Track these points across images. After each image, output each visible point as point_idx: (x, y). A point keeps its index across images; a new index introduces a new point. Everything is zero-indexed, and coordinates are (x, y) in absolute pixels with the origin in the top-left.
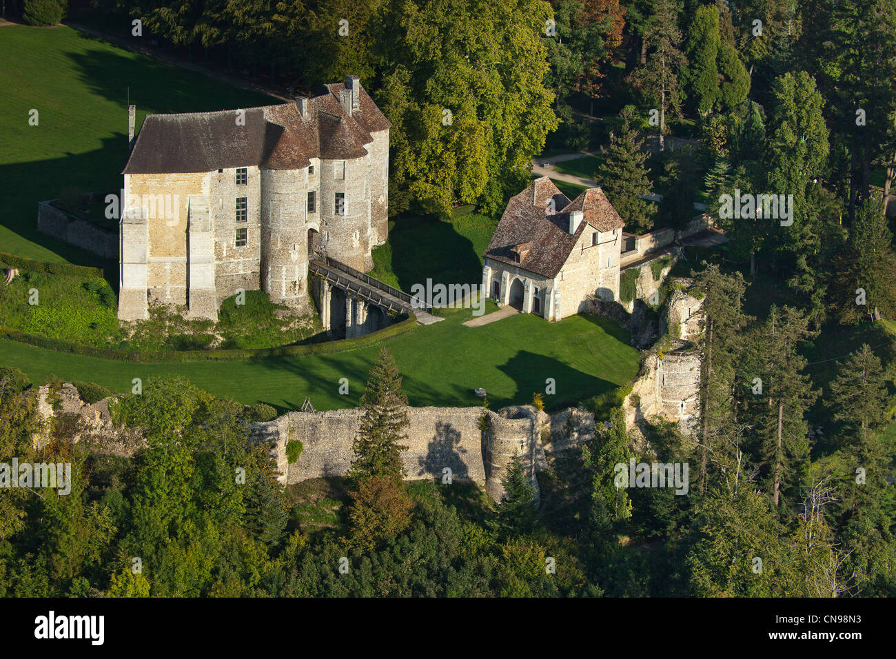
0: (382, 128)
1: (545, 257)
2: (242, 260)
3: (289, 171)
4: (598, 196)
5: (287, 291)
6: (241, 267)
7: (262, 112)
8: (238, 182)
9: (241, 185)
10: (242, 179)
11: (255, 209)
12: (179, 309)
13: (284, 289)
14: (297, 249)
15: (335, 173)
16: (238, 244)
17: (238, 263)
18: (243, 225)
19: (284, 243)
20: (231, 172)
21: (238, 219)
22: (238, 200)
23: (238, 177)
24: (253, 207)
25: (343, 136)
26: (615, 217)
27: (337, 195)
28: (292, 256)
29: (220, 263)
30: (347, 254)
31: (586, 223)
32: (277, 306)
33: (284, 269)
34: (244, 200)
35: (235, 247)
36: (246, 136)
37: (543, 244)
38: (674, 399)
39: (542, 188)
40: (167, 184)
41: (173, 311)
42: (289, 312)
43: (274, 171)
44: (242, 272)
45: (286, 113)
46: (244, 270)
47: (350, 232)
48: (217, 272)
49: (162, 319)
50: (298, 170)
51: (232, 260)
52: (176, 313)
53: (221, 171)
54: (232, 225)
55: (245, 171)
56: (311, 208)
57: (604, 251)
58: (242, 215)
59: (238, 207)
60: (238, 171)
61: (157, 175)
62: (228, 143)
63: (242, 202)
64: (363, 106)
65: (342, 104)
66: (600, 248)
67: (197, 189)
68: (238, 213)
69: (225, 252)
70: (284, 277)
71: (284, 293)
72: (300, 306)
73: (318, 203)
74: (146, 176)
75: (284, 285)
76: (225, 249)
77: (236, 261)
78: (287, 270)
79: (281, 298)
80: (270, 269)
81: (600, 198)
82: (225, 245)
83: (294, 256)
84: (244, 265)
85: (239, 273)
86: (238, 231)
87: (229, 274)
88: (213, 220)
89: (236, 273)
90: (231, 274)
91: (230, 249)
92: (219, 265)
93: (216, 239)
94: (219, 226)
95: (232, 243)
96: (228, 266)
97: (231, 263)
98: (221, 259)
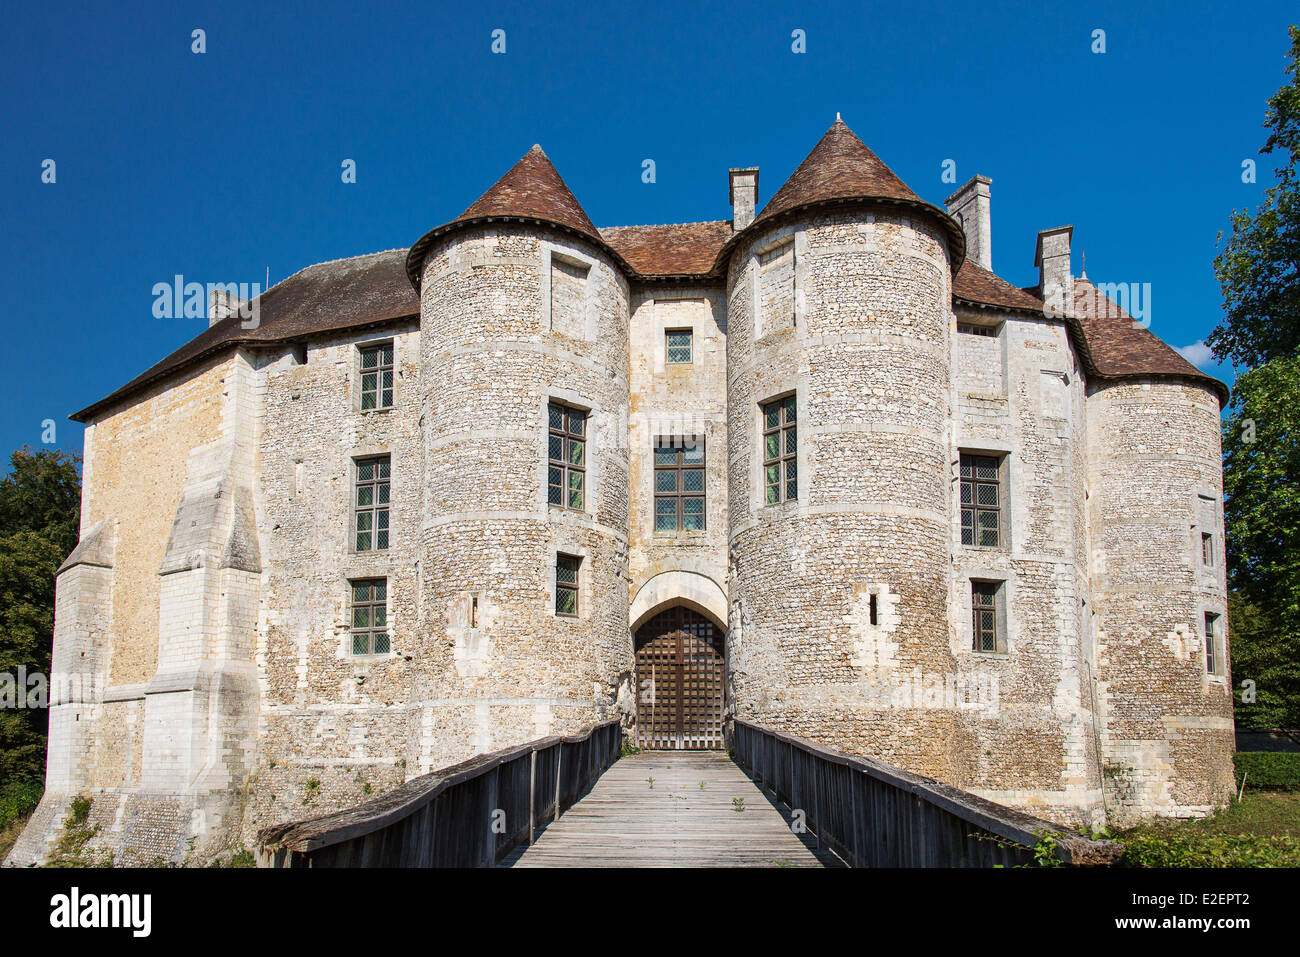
2: (366, 705)
6: (358, 736)
8: (367, 402)
9: (375, 410)
10: (381, 389)
14: (485, 622)
17: (348, 719)
18: (372, 564)
20: (340, 361)
21: (363, 542)
22: (362, 463)
23: (367, 376)
24: (412, 493)
27: (770, 414)
28: (458, 652)
29: (282, 710)
33: (428, 721)
34: (383, 460)
35: (343, 650)
44: (360, 758)
46: (371, 750)
47: (829, 583)
51: (325, 705)
53: (301, 357)
55: (388, 354)
58: (373, 528)
59: (361, 495)
60: (365, 355)
63: (373, 466)
67: (211, 422)
68: (362, 519)
69: (302, 670)
76: (303, 656)
77: (341, 708)
82: (302, 641)
84: (372, 727)
85: (349, 761)
86: (355, 583)
87: (313, 762)
88: (264, 539)
89: (339, 761)
90: (318, 761)
91: (321, 658)
92: (276, 721)
93: (274, 614)
94: (284, 564)
95: (329, 634)
96: (309, 727)
97: (320, 713)
98: (287, 698)
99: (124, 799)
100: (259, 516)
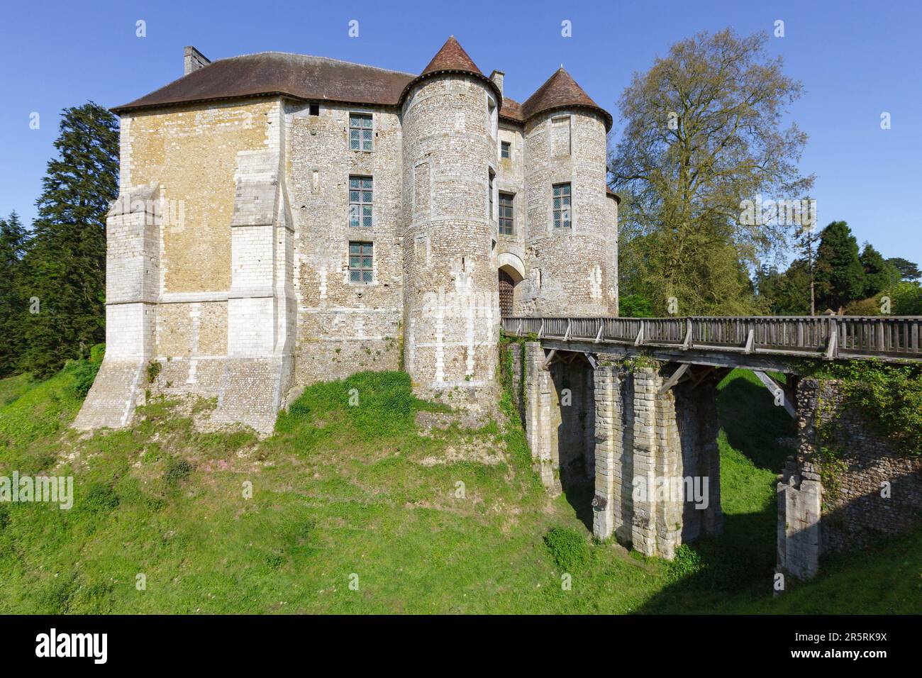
2: (362, 309)
5: (447, 369)
6: (359, 324)
8: (353, 143)
9: (359, 148)
10: (361, 137)
11: (391, 204)
12: (199, 407)
13: (440, 365)
14: (469, 270)
15: (553, 147)
16: (354, 276)
17: (353, 316)
18: (364, 234)
19: (441, 253)
20: (338, 118)
21: (355, 219)
22: (353, 178)
27: (557, 187)
28: (458, 284)
29: (310, 310)
32: (423, 405)
33: (440, 316)
34: (367, 179)
35: (348, 282)
40: (199, 131)
41: (184, 409)
42: (449, 419)
44: (361, 336)
46: (367, 332)
51: (339, 308)
53: (314, 111)
54: (343, 229)
55: (368, 119)
56: (506, 225)
58: (362, 217)
59: (355, 196)
63: (362, 185)
67: (255, 138)
68: (354, 208)
69: (323, 289)
70: (439, 336)
71: (440, 375)
72: (477, 407)
73: (520, 220)
75: (440, 355)
76: (324, 281)
77: (348, 310)
78: (447, 318)
79: (434, 386)
80: (413, 321)
82: (323, 272)
83: (463, 286)
84: (367, 320)
85: (355, 338)
86: (351, 243)
87: (333, 338)
88: (295, 214)
89: (349, 338)
90: (337, 338)
91: (335, 282)
92: (309, 316)
93: (304, 257)
94: (309, 229)
95: (339, 270)
96: (330, 320)
97: (336, 313)
98: (314, 304)
99: (194, 364)
100: (291, 200)
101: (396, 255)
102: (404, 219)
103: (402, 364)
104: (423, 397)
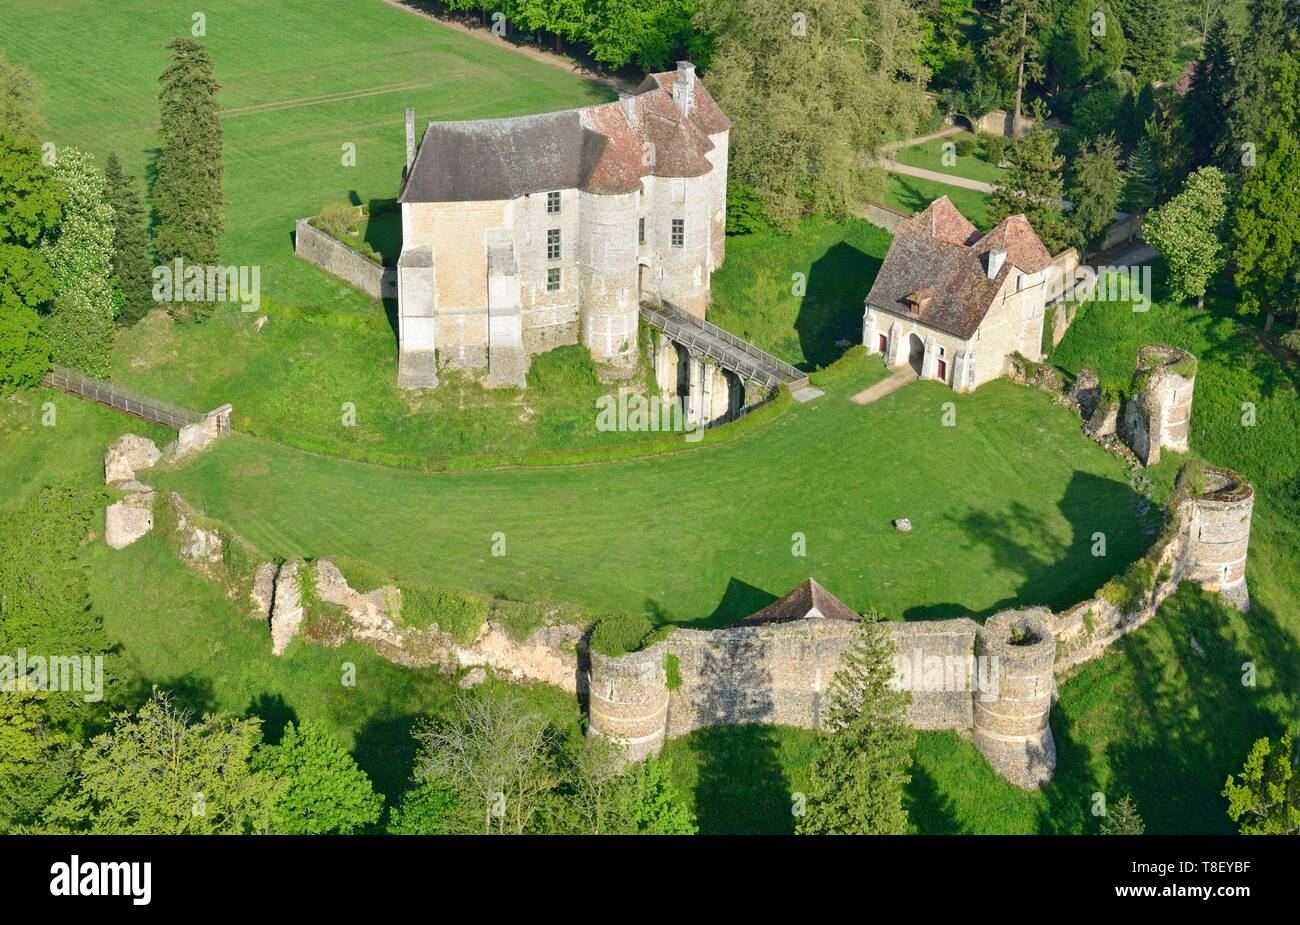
0: (721, 129)
1: (954, 309)
2: (555, 307)
3: (616, 197)
4: (1021, 226)
5: (612, 347)
6: (554, 316)
7: (577, 116)
8: (550, 210)
9: (553, 212)
10: (554, 206)
11: (572, 243)
12: (477, 374)
13: (609, 344)
14: (625, 295)
15: (673, 194)
16: (550, 288)
17: (551, 312)
18: (553, 264)
20: (542, 197)
21: (550, 256)
22: (550, 232)
23: (550, 203)
24: (567, 242)
25: (682, 146)
26: (1043, 252)
27: (674, 222)
28: (620, 303)
29: (527, 312)
30: (686, 296)
31: (1010, 265)
32: (600, 366)
33: (610, 320)
34: (557, 232)
35: (546, 292)
36: (559, 148)
37: (949, 290)
38: (1214, 561)
39: (942, 213)
40: (459, 215)
41: (469, 376)
42: (616, 374)
43: (596, 196)
44: (555, 323)
45: (608, 115)
46: (558, 320)
47: (690, 268)
48: (524, 324)
49: (455, 388)
50: (627, 195)
51: (543, 308)
52: (472, 378)
53: (527, 195)
54: (544, 264)
55: (557, 195)
57: (1029, 297)
58: (554, 252)
59: (550, 241)
60: (550, 195)
61: (446, 204)
62: (536, 158)
63: (554, 235)
64: (698, 101)
65: (676, 101)
66: (1024, 295)
67: (498, 221)
68: (550, 249)
69: (533, 299)
70: (610, 330)
71: (609, 350)
72: (629, 366)
73: (648, 233)
74: (430, 204)
75: (609, 339)
76: (534, 295)
77: (548, 309)
78: (614, 321)
79: (606, 356)
80: (591, 319)
81: (1025, 228)
82: (533, 290)
83: (623, 304)
84: (558, 313)
85: (552, 325)
86: (549, 272)
87: (540, 327)
89: (548, 325)
90: (542, 326)
91: (540, 294)
92: (526, 316)
93: (523, 283)
94: (525, 266)
95: (542, 288)
96: (537, 316)
97: (541, 312)
98: (528, 308)
101: (575, 272)
102: (581, 251)
103: (580, 337)
104: (601, 361)
